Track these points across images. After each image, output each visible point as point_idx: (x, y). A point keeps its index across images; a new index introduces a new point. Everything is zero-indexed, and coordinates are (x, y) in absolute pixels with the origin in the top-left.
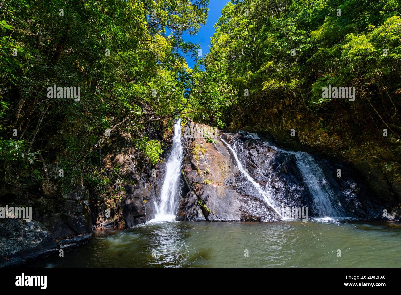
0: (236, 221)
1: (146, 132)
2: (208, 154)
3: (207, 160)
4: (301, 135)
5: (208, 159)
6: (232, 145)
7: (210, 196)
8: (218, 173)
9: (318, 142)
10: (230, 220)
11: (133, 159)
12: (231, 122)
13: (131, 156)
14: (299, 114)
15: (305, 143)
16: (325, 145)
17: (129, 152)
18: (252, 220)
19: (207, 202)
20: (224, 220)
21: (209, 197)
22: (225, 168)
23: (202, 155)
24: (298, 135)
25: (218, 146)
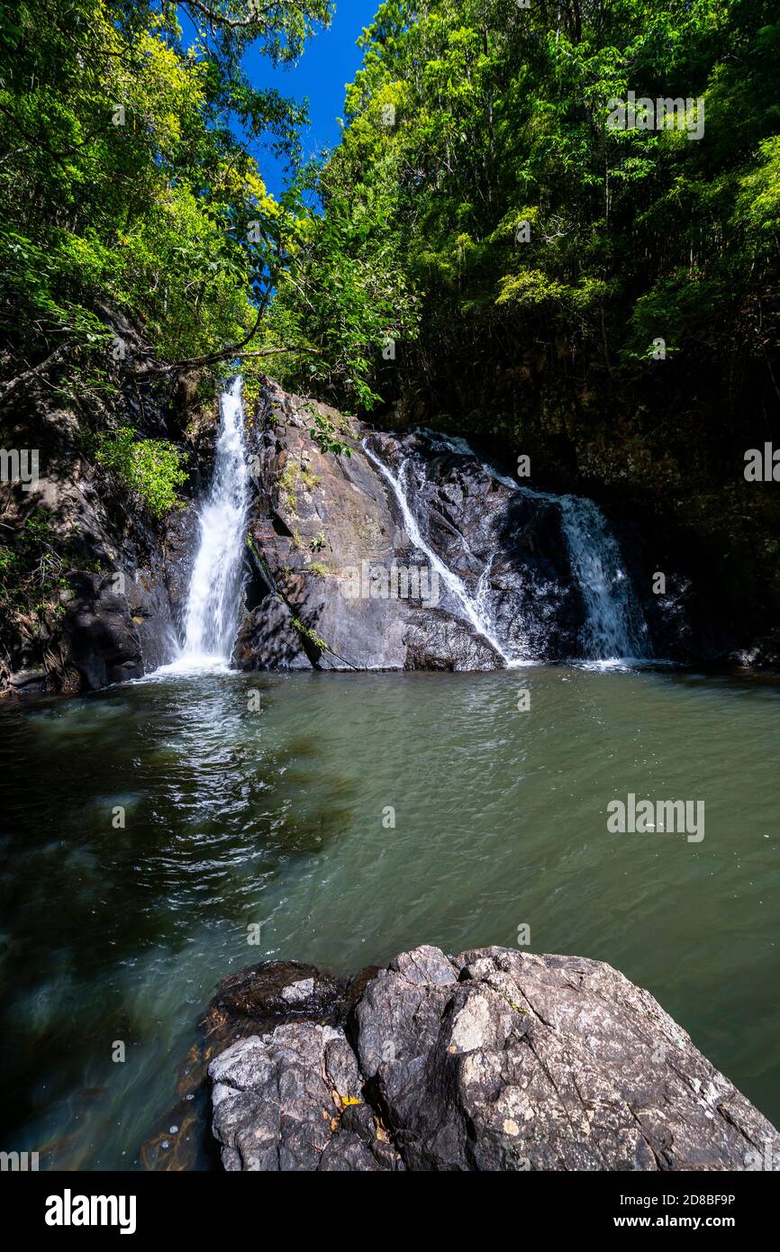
0: (395, 670)
1: (129, 411)
2: (324, 492)
3: (320, 510)
4: (583, 450)
5: (323, 506)
6: (396, 469)
7: (326, 606)
8: (352, 548)
9: (623, 474)
10: (377, 666)
11: (89, 497)
12: (397, 400)
13: (82, 486)
14: (589, 390)
15: (591, 474)
16: (638, 481)
17: (76, 474)
18: (433, 668)
19: (318, 624)
20: (361, 667)
21: (324, 610)
22: (370, 532)
23: (306, 494)
24: (577, 450)
25: (355, 470)
